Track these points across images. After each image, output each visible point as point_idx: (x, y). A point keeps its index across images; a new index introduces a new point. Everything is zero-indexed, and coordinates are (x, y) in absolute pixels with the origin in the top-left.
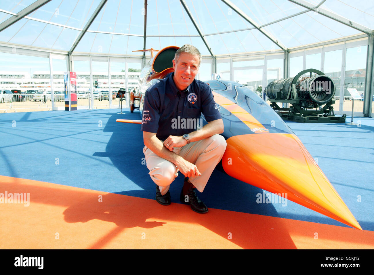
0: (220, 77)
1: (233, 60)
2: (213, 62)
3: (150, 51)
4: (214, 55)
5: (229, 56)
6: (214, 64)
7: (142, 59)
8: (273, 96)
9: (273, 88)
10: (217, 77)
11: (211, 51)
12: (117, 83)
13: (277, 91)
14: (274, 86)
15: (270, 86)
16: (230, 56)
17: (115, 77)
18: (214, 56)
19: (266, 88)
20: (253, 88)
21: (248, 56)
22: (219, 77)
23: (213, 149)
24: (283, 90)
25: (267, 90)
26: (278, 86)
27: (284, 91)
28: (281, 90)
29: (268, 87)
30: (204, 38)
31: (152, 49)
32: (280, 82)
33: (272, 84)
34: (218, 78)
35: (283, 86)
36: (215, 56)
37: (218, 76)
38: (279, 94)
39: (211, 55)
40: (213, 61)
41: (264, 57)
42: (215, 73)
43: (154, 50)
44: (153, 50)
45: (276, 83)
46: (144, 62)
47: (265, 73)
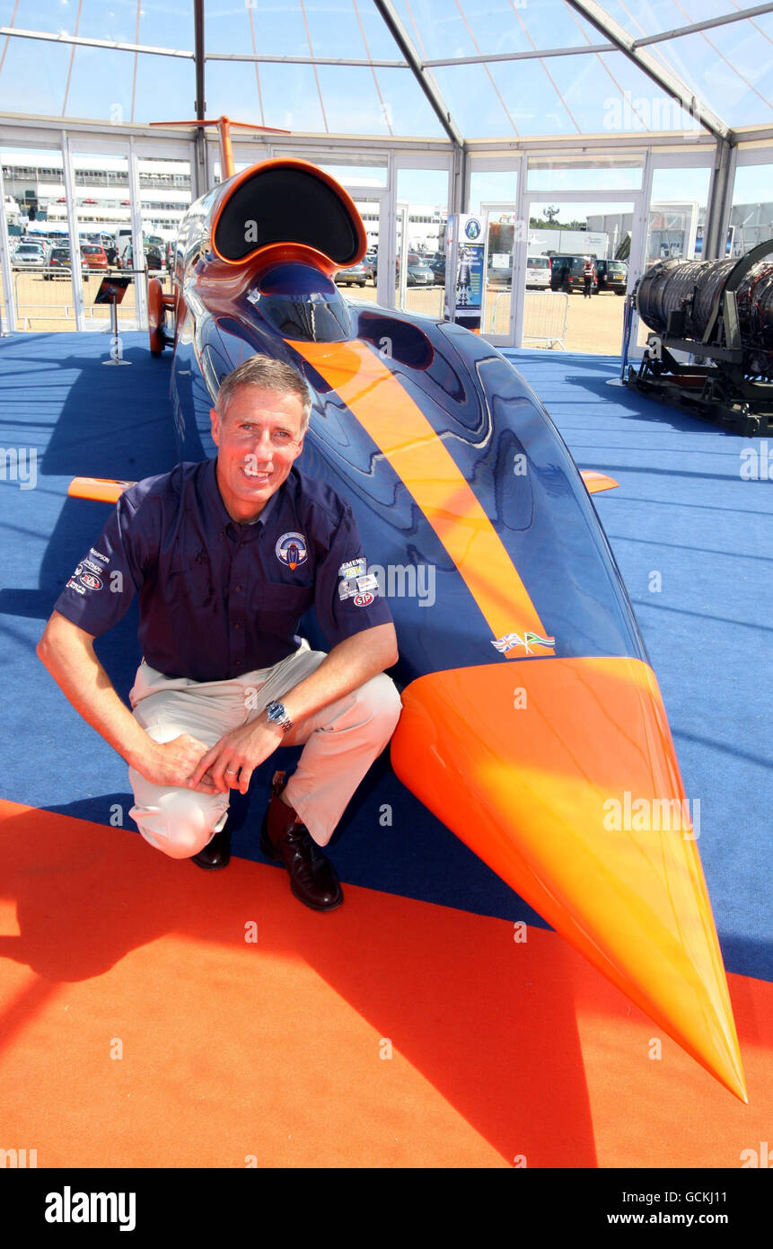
0: (477, 227)
1: (532, 161)
2: (458, 165)
3: (218, 125)
4: (461, 140)
5: (516, 147)
6: (461, 175)
7: (192, 144)
8: (659, 318)
9: (662, 288)
10: (469, 226)
11: (451, 125)
12: (110, 204)
13: (672, 304)
14: (665, 282)
15: (651, 278)
16: (518, 146)
17: (102, 179)
18: (462, 145)
19: (637, 284)
20: (608, 242)
21: (584, 148)
22: (474, 229)
23: (356, 725)
24: (692, 303)
25: (640, 293)
26: (680, 283)
27: (696, 305)
28: (686, 303)
29: (643, 284)
30: (425, 74)
31: (225, 121)
32: (688, 271)
33: (659, 275)
34: (470, 232)
35: (695, 288)
36: (465, 144)
37: (473, 225)
38: (679, 317)
39: (447, 139)
40: (456, 164)
41: (642, 158)
42: (463, 212)
43: (232, 124)
44: (227, 125)
45: (673, 271)
46: (202, 154)
47: (640, 220)
